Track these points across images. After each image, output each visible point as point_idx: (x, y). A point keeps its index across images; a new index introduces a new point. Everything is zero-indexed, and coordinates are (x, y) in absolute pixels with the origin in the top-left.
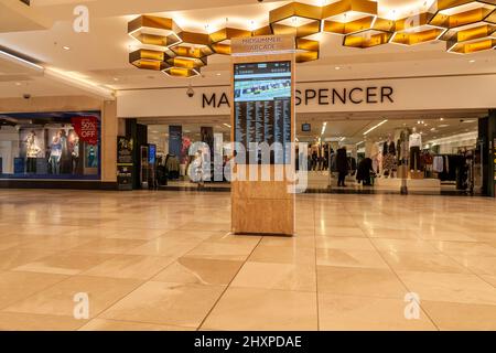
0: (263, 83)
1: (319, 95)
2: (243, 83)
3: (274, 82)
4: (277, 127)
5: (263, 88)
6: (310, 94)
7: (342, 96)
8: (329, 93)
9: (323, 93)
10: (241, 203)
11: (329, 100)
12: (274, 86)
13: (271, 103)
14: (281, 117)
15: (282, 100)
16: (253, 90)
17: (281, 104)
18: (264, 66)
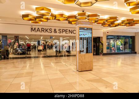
0: (86, 33)
1: (66, 31)
2: (81, 32)
3: (88, 33)
4: (89, 44)
5: (86, 34)
6: (64, 31)
7: (71, 31)
8: (68, 31)
9: (67, 31)
10: (81, 63)
11: (68, 32)
12: (88, 34)
13: (88, 38)
14: (90, 41)
15: (90, 37)
16: (84, 34)
17: (90, 38)
18: (86, 29)
